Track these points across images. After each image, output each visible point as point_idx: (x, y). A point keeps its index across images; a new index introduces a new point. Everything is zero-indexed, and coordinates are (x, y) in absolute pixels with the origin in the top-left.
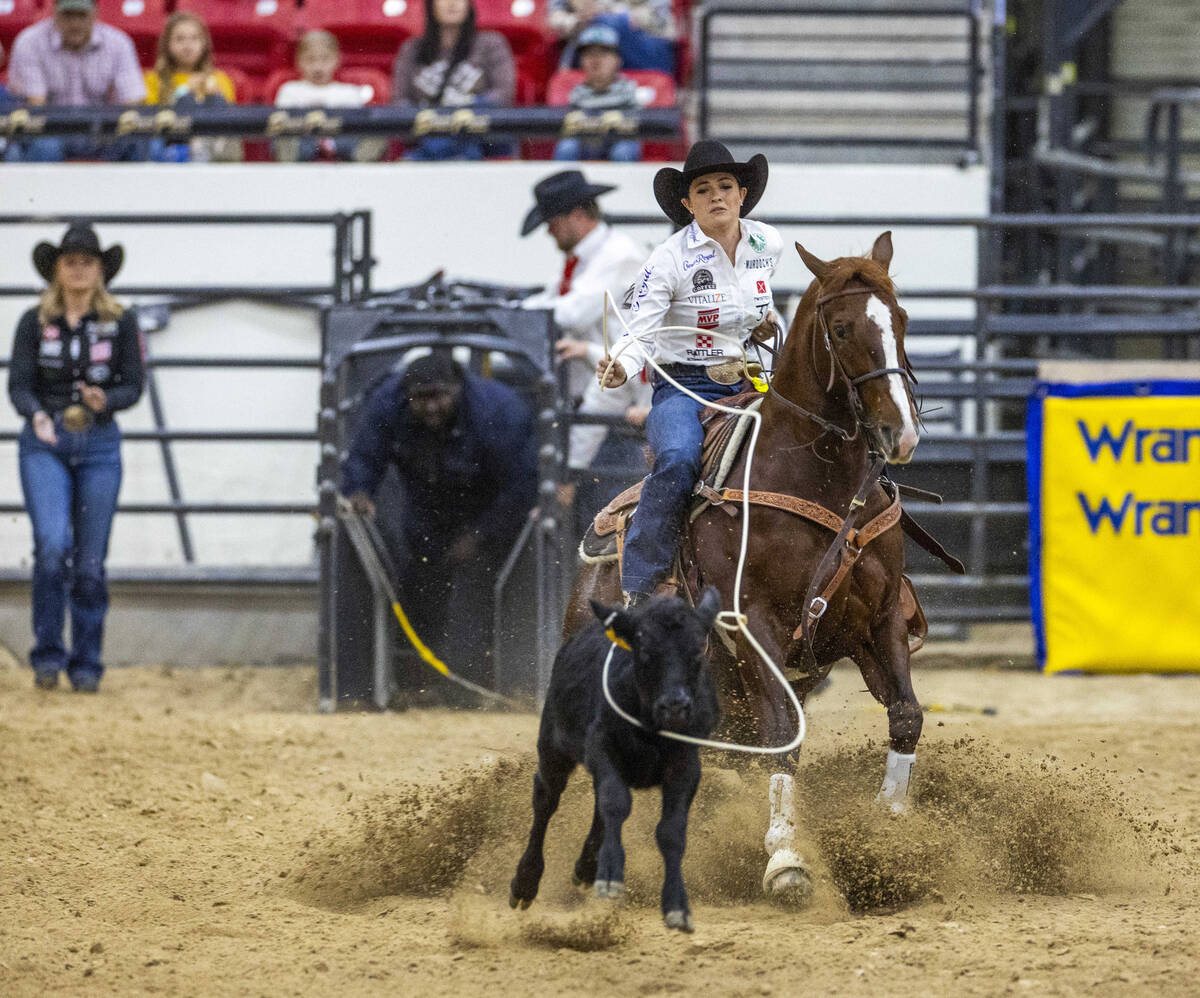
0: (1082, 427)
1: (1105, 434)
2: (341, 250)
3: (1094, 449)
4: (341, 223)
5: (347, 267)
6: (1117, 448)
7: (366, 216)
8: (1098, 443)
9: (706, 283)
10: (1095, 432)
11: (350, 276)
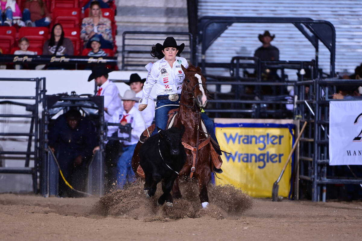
0: (225, 134)
1: (231, 136)
2: (37, 88)
3: (228, 140)
4: (38, 81)
5: (39, 92)
6: (234, 140)
7: (44, 79)
8: (230, 138)
9: (165, 72)
10: (228, 136)
11: (40, 94)
